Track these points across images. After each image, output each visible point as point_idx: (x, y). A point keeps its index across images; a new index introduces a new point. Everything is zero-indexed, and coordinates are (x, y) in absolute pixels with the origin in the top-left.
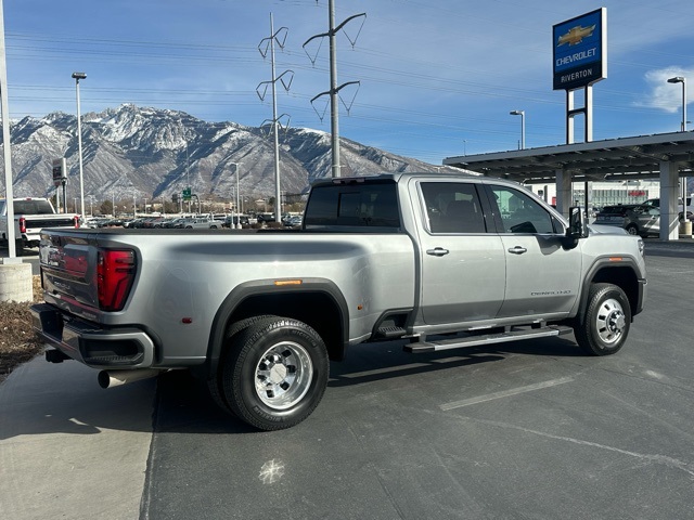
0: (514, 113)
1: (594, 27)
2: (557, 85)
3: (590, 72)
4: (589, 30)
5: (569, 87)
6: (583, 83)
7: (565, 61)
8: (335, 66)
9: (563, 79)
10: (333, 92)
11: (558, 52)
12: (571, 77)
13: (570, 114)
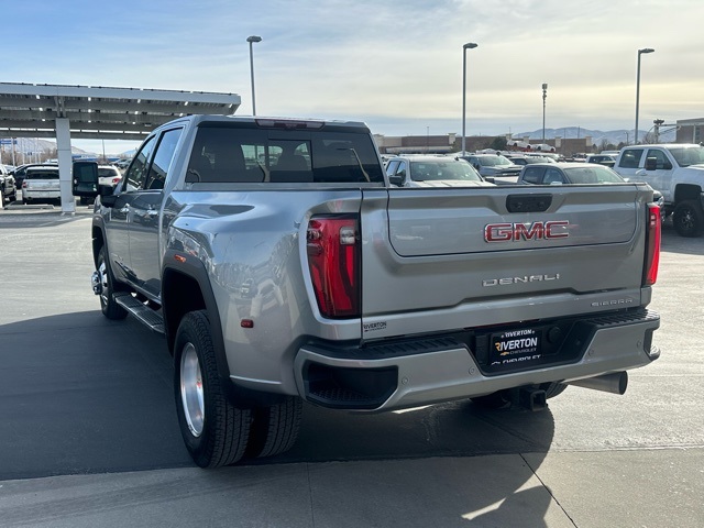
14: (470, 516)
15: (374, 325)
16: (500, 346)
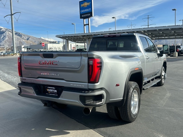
0: (73, 24)
1: (90, 3)
2: (81, 18)
3: (89, 14)
4: (89, 4)
5: (84, 18)
6: (88, 17)
7: (83, 11)
8: (12, 7)
9: (82, 16)
10: (12, 15)
11: (81, 9)
12: (84, 16)
13: (85, 25)
14: (47, 129)
15: (24, 79)
16: (48, 90)
